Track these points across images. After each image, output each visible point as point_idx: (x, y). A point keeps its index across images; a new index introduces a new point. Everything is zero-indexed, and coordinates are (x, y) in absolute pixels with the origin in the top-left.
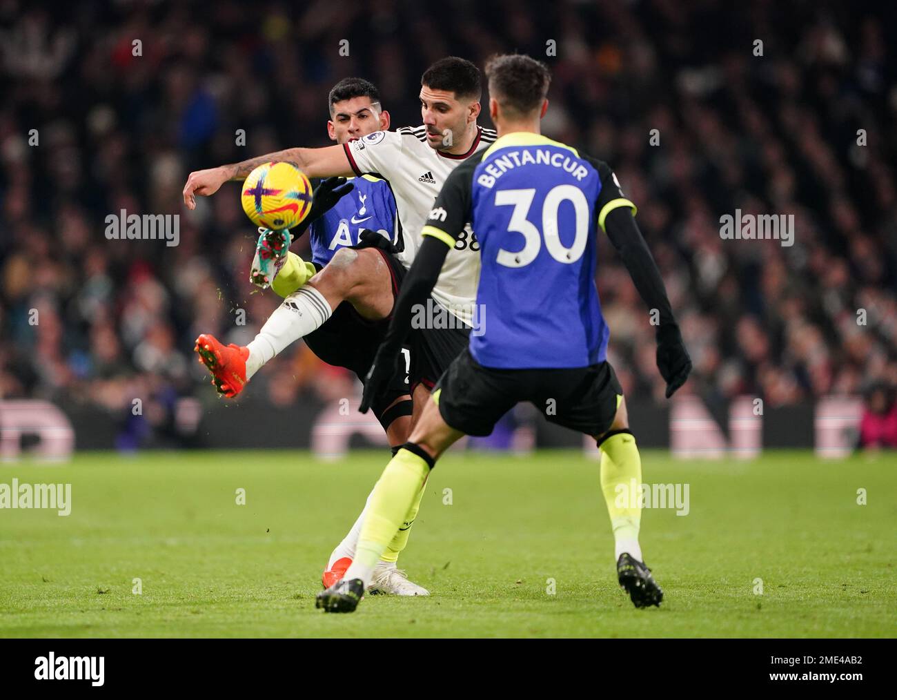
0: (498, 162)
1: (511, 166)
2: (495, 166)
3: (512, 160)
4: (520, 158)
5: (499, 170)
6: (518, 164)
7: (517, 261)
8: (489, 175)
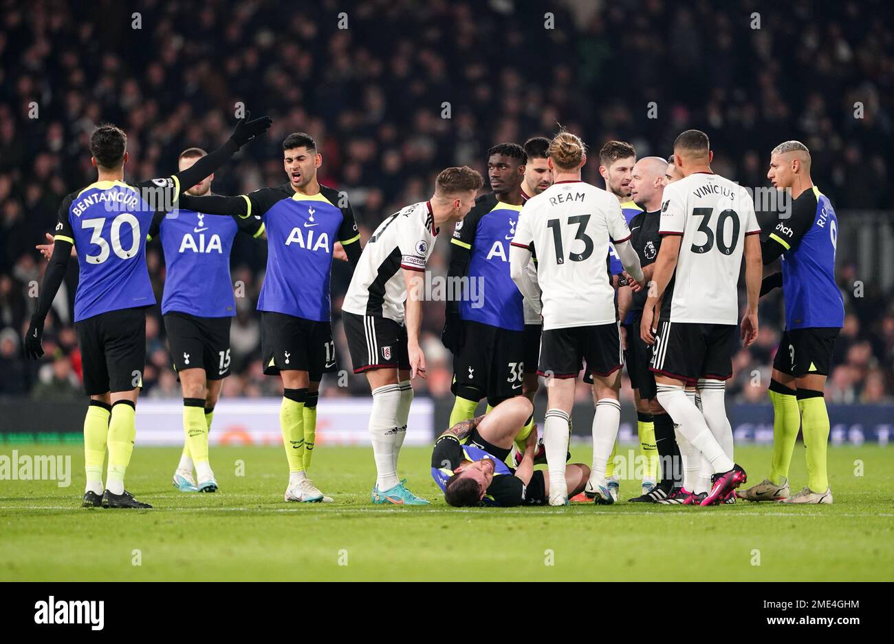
0: (85, 200)
1: (92, 203)
2: (84, 203)
3: (93, 199)
4: (99, 197)
5: (85, 206)
6: (97, 202)
7: (97, 260)
8: (79, 208)
